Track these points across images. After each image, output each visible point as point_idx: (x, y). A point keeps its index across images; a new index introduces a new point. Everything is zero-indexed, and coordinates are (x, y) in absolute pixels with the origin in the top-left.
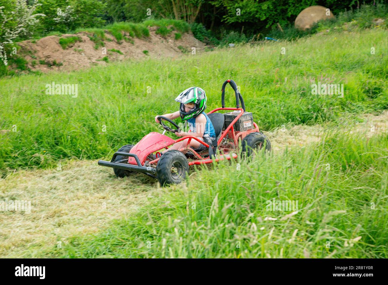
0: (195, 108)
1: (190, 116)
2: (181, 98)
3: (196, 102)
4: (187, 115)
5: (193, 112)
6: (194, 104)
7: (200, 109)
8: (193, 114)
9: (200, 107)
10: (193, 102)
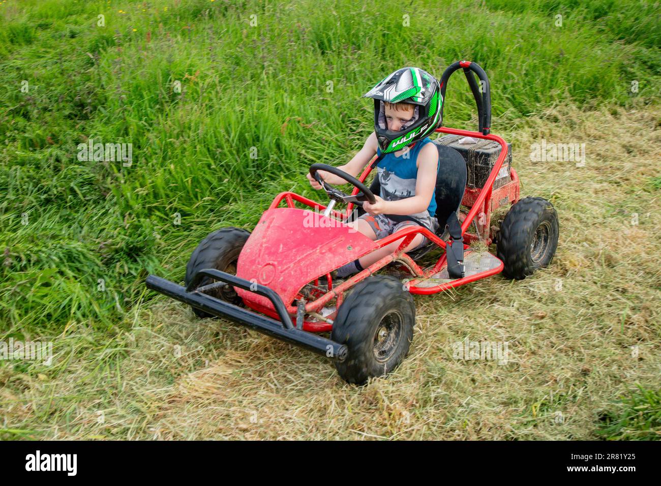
0: (417, 117)
1: (404, 140)
2: (382, 90)
3: (419, 100)
4: (395, 137)
5: (411, 129)
6: (415, 106)
7: (428, 122)
8: (413, 135)
9: (431, 114)
10: (411, 99)
